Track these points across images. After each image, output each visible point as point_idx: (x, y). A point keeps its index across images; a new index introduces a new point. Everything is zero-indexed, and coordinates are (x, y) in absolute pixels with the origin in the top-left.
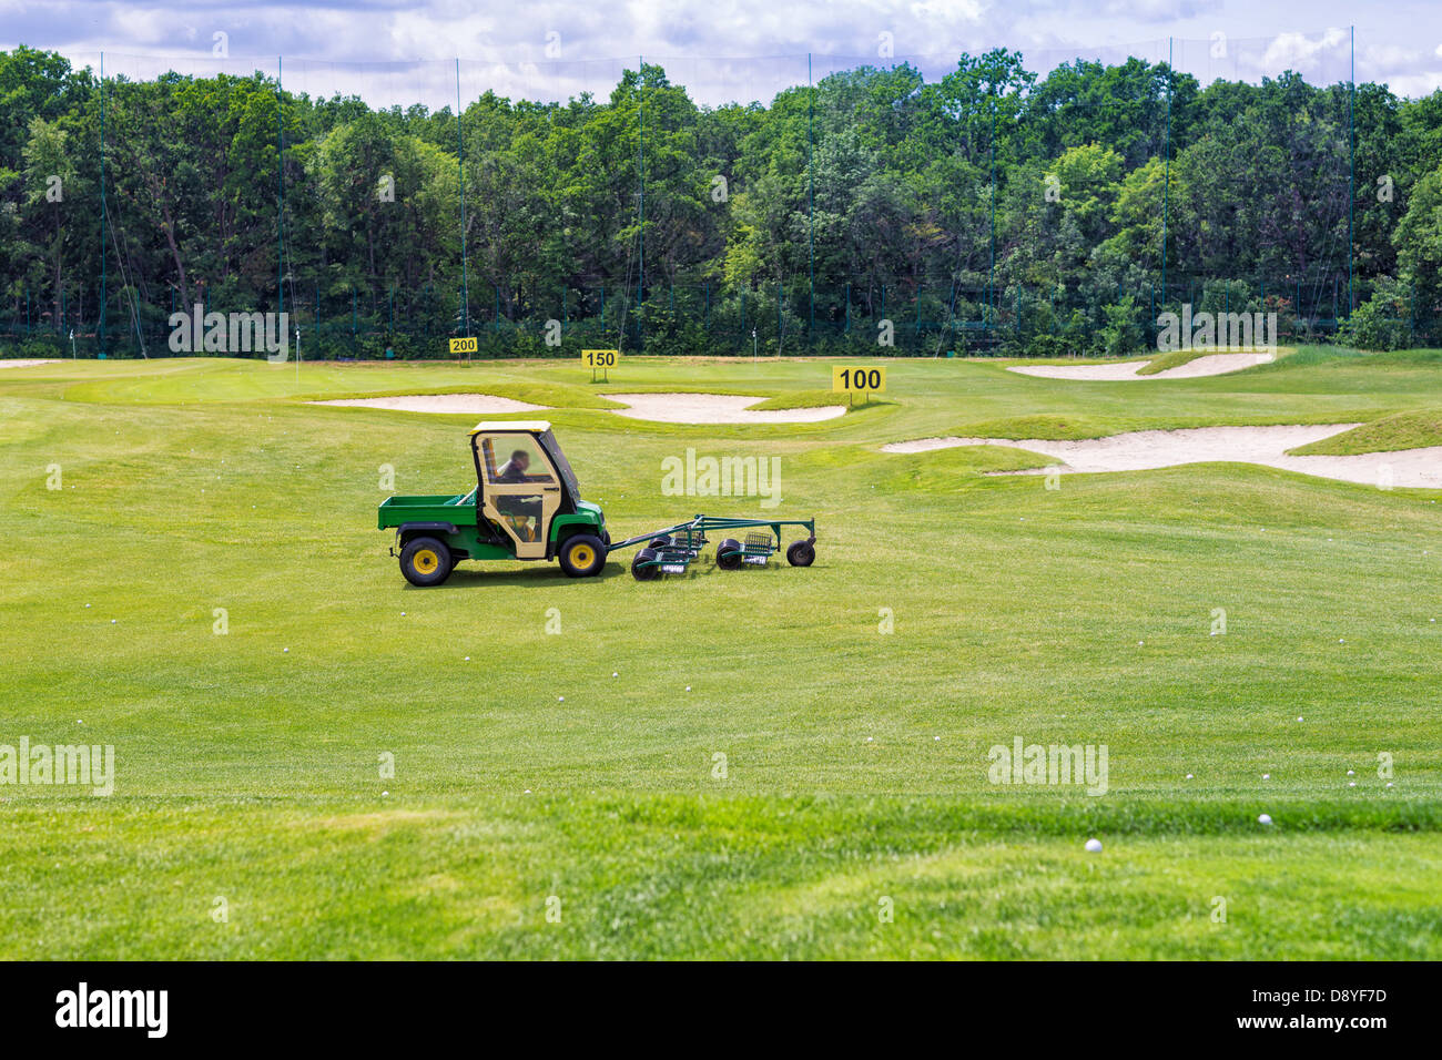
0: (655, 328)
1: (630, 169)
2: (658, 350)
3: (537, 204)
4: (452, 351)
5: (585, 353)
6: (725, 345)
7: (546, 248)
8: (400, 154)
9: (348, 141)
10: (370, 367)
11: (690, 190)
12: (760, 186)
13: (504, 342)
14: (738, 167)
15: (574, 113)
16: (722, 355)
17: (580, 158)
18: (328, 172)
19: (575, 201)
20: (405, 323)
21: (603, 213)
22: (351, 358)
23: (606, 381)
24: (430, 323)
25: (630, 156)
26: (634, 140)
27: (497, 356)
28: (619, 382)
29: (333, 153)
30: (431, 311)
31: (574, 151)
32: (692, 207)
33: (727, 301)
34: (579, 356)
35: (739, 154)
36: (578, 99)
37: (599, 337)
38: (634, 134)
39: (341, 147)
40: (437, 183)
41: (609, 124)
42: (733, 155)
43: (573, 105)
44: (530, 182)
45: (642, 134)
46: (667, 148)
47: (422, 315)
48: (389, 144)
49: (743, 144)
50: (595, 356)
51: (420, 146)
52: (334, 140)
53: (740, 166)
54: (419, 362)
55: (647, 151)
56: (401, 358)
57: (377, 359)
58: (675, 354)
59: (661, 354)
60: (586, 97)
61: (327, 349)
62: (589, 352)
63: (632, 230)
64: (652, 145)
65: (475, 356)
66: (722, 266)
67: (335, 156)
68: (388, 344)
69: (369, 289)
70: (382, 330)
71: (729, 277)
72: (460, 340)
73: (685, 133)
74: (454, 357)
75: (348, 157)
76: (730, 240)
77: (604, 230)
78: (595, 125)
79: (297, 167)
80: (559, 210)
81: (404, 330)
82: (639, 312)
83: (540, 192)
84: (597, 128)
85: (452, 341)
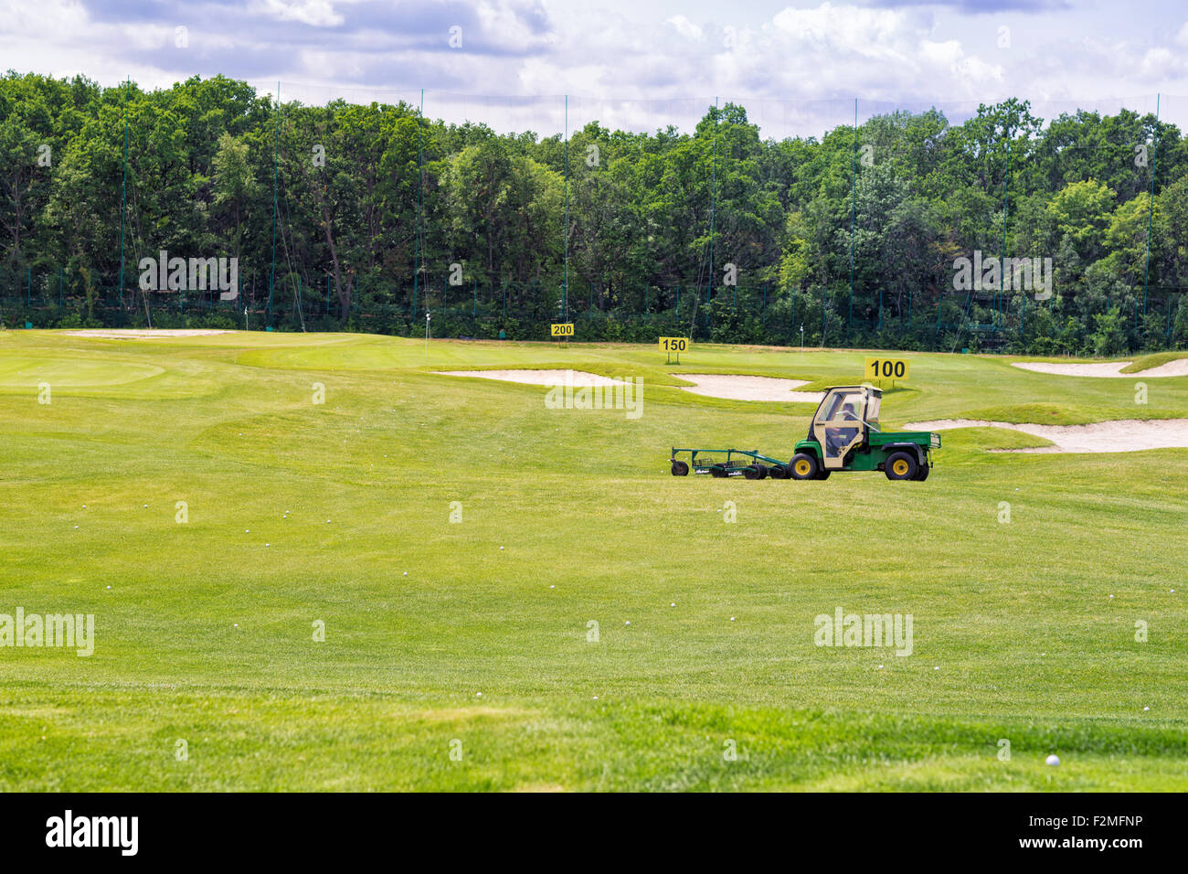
0: (721, 321)
1: (704, 188)
2: (722, 339)
3: (626, 216)
4: (553, 334)
5: (662, 339)
6: (778, 337)
7: (632, 253)
8: (517, 172)
9: (475, 160)
10: (486, 345)
11: (753, 208)
12: (811, 207)
13: (596, 328)
14: (794, 190)
15: (661, 142)
16: (775, 345)
17: (663, 179)
18: (457, 185)
19: (657, 215)
20: (515, 310)
21: (681, 227)
22: (471, 337)
23: (678, 363)
24: (536, 311)
25: (704, 179)
26: (708, 166)
27: (590, 340)
28: (688, 364)
29: (463, 169)
30: (537, 301)
31: (659, 173)
32: (754, 222)
33: (781, 301)
34: (657, 342)
35: (795, 180)
36: (665, 131)
37: (674, 327)
38: (708, 161)
39: (470, 164)
40: (546, 196)
41: (688, 152)
42: (790, 179)
43: (660, 135)
44: (622, 197)
45: (716, 161)
46: (735, 173)
47: (530, 304)
48: (508, 163)
49: (799, 172)
50: (670, 343)
51: (534, 167)
52: (464, 158)
53: (795, 190)
54: (526, 343)
55: (719, 175)
56: (511, 339)
57: (492, 338)
58: (736, 343)
59: (724, 342)
60: (671, 130)
61: (451, 329)
62: (665, 339)
63: (704, 240)
64: (722, 170)
65: (572, 339)
66: (777, 271)
67: (465, 172)
68: (501, 327)
69: (487, 281)
70: (497, 315)
71: (783, 281)
72: (560, 325)
73: (751, 162)
74: (554, 339)
75: (475, 173)
76: (785, 250)
77: (681, 239)
78: (677, 152)
79: (433, 179)
80: (645, 221)
81: (515, 316)
82: (707, 307)
83: (631, 206)
84: (679, 155)
85: (553, 326)
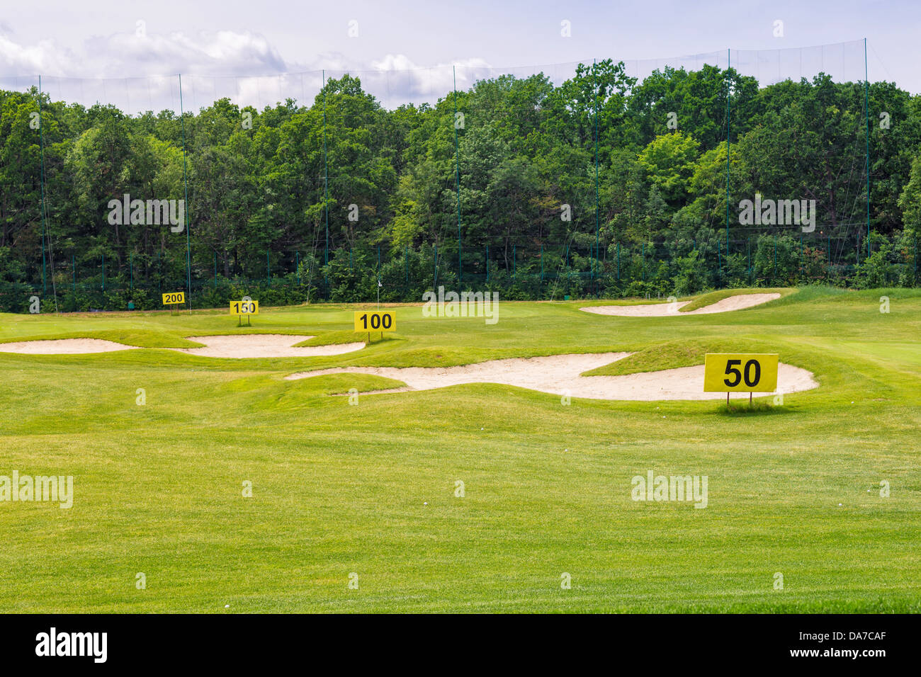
0: (339, 281)
1: (318, 157)
2: (341, 299)
3: (247, 186)
4: (165, 303)
5: (232, 303)
6: (393, 294)
7: (253, 220)
8: (134, 150)
9: (96, 140)
10: (112, 316)
11: (366, 174)
12: (419, 169)
13: (221, 295)
15: (281, 115)
16: (391, 301)
17: (279, 150)
18: (81, 164)
19: (272, 184)
20: (143, 282)
21: (299, 195)
22: (101, 309)
23: (249, 325)
24: (162, 281)
25: (318, 148)
26: (320, 136)
27: (215, 306)
28: (262, 325)
29: (84, 149)
30: (163, 272)
31: (274, 145)
32: (367, 187)
33: (394, 260)
35: (407, 145)
36: (284, 104)
37: (295, 289)
38: (320, 131)
39: (91, 145)
40: (167, 172)
41: (301, 124)
42: (401, 146)
43: (280, 108)
44: (236, 168)
45: (326, 131)
46: (347, 142)
47: (157, 275)
48: (128, 142)
49: (409, 138)
50: (240, 306)
51: (154, 143)
52: (86, 139)
53: (407, 154)
54: (151, 312)
55: (331, 144)
56: (140, 309)
57: (121, 310)
58: (354, 301)
59: (343, 301)
60: (290, 102)
61: (82, 303)
62: (235, 303)
63: (319, 207)
64: (333, 139)
65: (180, 307)
66: (391, 232)
67: (87, 152)
68: (130, 298)
69: (115, 255)
70: (124, 287)
71: (396, 241)
72: (171, 294)
73: (361, 131)
74: (168, 307)
75: (96, 153)
76: (397, 212)
77: (299, 210)
78: (290, 125)
79: (58, 160)
80: (263, 191)
81: (143, 287)
82: (326, 269)
83: (247, 178)
84: (292, 127)
85: (164, 295)
